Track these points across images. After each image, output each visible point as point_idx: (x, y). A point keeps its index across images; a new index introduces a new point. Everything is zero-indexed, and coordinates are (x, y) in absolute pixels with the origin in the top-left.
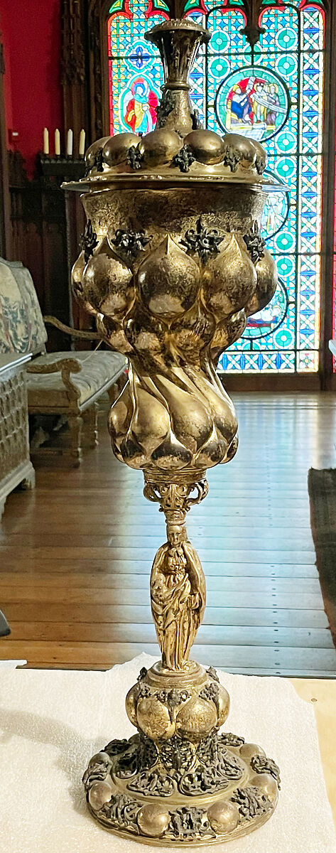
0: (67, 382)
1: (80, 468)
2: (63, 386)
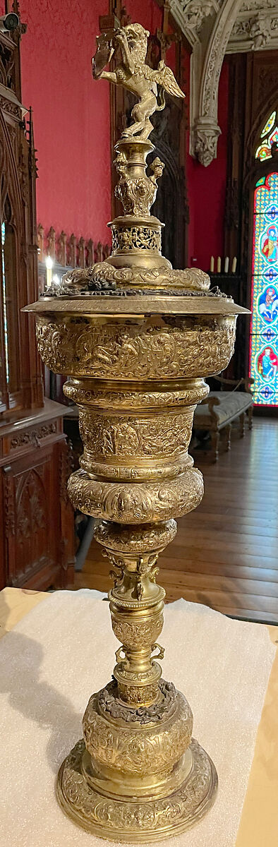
0: (211, 410)
1: (217, 464)
2: (209, 413)
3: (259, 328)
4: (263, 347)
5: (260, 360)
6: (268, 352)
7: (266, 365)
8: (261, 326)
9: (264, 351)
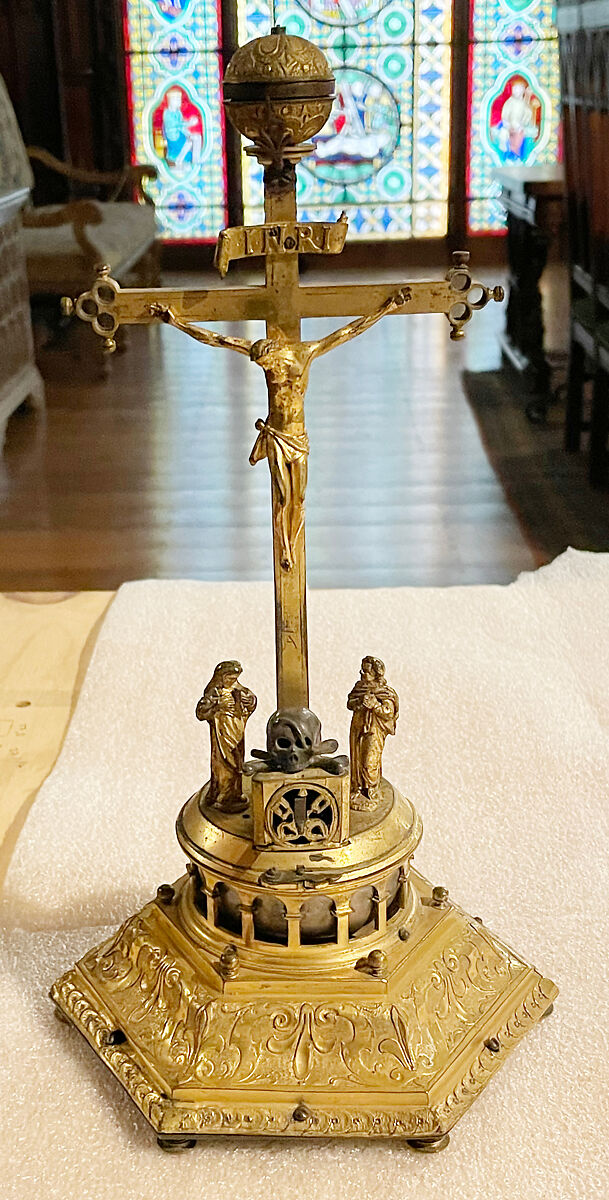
3: (146, 34)
4: (162, 86)
5: (158, 121)
6: (176, 100)
7: (173, 135)
8: (152, 29)
9: (166, 98)
